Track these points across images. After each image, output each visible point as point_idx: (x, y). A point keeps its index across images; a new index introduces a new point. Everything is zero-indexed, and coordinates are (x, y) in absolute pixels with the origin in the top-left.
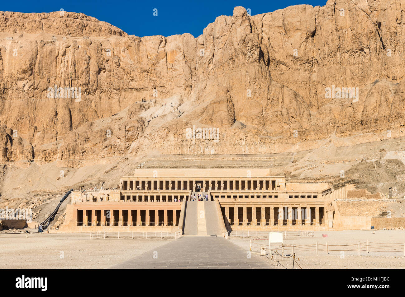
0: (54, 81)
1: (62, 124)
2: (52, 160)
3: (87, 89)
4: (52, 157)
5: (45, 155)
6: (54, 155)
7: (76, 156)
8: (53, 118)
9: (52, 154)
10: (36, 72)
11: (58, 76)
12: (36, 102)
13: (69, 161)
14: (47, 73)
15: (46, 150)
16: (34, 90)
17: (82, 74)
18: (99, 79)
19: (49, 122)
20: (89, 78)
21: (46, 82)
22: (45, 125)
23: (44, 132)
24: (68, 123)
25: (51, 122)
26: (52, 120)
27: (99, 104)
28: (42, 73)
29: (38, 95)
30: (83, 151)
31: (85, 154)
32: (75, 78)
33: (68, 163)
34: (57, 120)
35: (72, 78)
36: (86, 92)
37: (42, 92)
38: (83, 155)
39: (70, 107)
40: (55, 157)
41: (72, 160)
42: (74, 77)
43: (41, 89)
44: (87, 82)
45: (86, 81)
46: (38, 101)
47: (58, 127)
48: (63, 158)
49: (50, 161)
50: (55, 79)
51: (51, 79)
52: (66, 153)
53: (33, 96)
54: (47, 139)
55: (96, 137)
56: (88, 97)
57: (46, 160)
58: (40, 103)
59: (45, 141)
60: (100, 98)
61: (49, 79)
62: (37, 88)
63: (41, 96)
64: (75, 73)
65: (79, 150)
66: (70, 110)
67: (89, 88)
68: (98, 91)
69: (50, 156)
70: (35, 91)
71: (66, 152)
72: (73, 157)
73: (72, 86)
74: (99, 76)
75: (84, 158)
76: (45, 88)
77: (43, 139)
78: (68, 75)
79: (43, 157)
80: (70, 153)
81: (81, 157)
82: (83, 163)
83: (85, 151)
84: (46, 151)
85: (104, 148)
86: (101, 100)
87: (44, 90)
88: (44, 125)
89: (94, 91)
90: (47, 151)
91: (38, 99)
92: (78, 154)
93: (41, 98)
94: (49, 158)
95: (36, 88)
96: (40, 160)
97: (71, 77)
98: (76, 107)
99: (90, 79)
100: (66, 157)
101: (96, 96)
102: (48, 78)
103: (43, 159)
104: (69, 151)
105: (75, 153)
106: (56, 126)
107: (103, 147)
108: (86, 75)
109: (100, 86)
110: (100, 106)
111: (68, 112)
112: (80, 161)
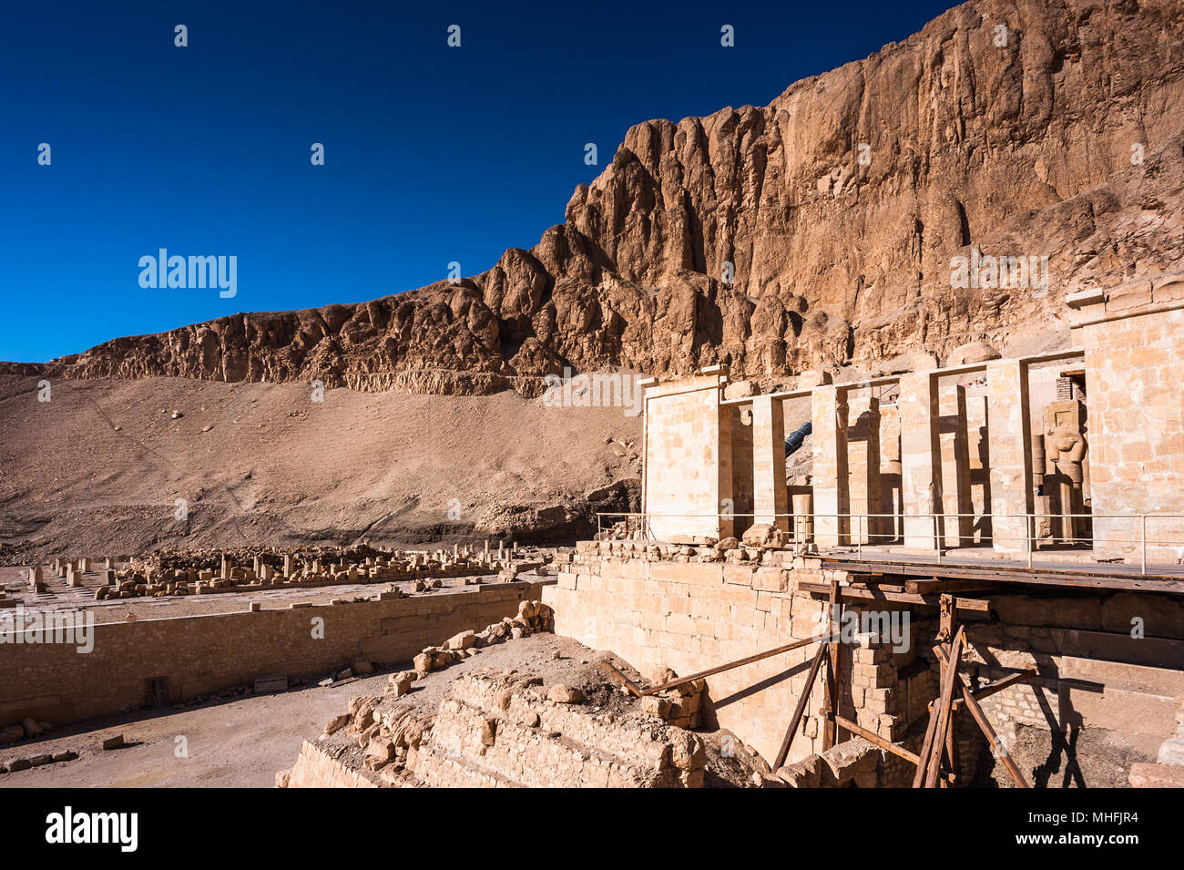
0: (912, 144)
1: (933, 246)
2: (900, 352)
3: (1016, 129)
4: (899, 342)
5: (880, 340)
6: (905, 335)
7: (975, 320)
8: (908, 239)
9: (899, 335)
10: (860, 137)
11: (921, 127)
12: (865, 215)
13: (946, 340)
14: (891, 130)
15: (880, 328)
16: (859, 187)
17: (995, 92)
18: (1057, 86)
19: (895, 251)
20: (1022, 95)
21: (888, 153)
22: (885, 265)
23: (881, 284)
24: (953, 239)
25: (901, 253)
26: (903, 245)
27: (1060, 162)
28: (876, 137)
29: (870, 198)
30: (1000, 297)
31: (1006, 307)
32: (974, 110)
33: (944, 347)
34: (921, 241)
35: (964, 113)
36: (1013, 139)
37: (880, 184)
38: (997, 314)
39: (961, 197)
40: (909, 341)
41: (958, 335)
42: (970, 107)
43: (876, 179)
44: (1014, 107)
45: (1009, 106)
46: (868, 213)
47: (923, 259)
48: (929, 334)
49: (896, 354)
50: (915, 139)
51: (902, 141)
52: (939, 317)
53: (857, 203)
54: (890, 299)
55: (1046, 237)
56: (1019, 153)
57: (883, 356)
58: (875, 214)
59: (886, 304)
60: (1065, 142)
61: (897, 143)
62: (865, 180)
63: (876, 197)
64: (974, 96)
65: (984, 299)
66: (961, 205)
67: (1023, 122)
68: (1055, 122)
69: (894, 342)
70: (862, 189)
71: (936, 315)
72: (962, 324)
73: (964, 137)
74: (1057, 76)
75: (1004, 323)
76: (886, 170)
77: (879, 303)
78: (950, 110)
79: (874, 348)
80: (951, 314)
81: (991, 321)
82: (999, 338)
83: (1006, 298)
84: (882, 330)
85: (1080, 264)
86: (1067, 150)
87: (885, 178)
88: (883, 265)
89: (1042, 127)
90: (886, 328)
91: (870, 207)
92: (981, 312)
93: (877, 202)
94: (890, 346)
95: (861, 181)
96: (866, 356)
97: (961, 112)
98: (980, 192)
99: (1026, 97)
100: (937, 329)
101: (1052, 141)
102: (895, 141)
103: (876, 352)
104: (947, 309)
105: (970, 311)
106: (917, 259)
107: (1078, 258)
108: (1009, 89)
109: (1064, 105)
110: (1067, 166)
111: (954, 209)
112: (988, 334)
